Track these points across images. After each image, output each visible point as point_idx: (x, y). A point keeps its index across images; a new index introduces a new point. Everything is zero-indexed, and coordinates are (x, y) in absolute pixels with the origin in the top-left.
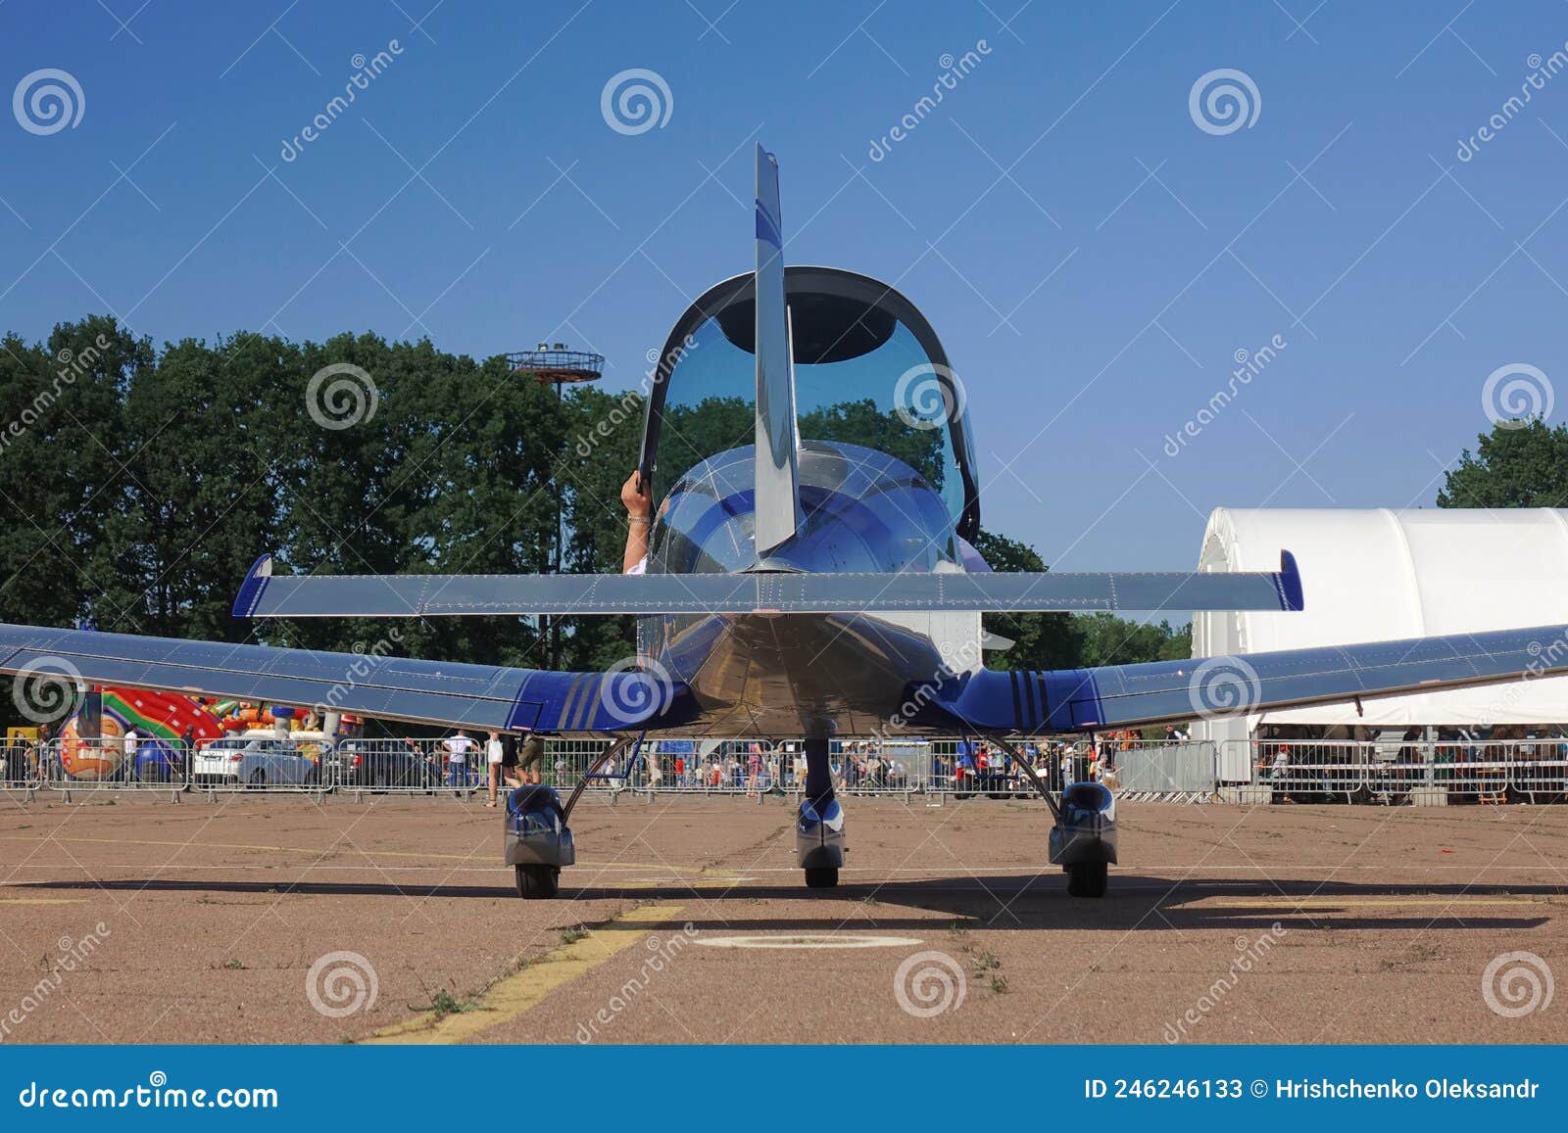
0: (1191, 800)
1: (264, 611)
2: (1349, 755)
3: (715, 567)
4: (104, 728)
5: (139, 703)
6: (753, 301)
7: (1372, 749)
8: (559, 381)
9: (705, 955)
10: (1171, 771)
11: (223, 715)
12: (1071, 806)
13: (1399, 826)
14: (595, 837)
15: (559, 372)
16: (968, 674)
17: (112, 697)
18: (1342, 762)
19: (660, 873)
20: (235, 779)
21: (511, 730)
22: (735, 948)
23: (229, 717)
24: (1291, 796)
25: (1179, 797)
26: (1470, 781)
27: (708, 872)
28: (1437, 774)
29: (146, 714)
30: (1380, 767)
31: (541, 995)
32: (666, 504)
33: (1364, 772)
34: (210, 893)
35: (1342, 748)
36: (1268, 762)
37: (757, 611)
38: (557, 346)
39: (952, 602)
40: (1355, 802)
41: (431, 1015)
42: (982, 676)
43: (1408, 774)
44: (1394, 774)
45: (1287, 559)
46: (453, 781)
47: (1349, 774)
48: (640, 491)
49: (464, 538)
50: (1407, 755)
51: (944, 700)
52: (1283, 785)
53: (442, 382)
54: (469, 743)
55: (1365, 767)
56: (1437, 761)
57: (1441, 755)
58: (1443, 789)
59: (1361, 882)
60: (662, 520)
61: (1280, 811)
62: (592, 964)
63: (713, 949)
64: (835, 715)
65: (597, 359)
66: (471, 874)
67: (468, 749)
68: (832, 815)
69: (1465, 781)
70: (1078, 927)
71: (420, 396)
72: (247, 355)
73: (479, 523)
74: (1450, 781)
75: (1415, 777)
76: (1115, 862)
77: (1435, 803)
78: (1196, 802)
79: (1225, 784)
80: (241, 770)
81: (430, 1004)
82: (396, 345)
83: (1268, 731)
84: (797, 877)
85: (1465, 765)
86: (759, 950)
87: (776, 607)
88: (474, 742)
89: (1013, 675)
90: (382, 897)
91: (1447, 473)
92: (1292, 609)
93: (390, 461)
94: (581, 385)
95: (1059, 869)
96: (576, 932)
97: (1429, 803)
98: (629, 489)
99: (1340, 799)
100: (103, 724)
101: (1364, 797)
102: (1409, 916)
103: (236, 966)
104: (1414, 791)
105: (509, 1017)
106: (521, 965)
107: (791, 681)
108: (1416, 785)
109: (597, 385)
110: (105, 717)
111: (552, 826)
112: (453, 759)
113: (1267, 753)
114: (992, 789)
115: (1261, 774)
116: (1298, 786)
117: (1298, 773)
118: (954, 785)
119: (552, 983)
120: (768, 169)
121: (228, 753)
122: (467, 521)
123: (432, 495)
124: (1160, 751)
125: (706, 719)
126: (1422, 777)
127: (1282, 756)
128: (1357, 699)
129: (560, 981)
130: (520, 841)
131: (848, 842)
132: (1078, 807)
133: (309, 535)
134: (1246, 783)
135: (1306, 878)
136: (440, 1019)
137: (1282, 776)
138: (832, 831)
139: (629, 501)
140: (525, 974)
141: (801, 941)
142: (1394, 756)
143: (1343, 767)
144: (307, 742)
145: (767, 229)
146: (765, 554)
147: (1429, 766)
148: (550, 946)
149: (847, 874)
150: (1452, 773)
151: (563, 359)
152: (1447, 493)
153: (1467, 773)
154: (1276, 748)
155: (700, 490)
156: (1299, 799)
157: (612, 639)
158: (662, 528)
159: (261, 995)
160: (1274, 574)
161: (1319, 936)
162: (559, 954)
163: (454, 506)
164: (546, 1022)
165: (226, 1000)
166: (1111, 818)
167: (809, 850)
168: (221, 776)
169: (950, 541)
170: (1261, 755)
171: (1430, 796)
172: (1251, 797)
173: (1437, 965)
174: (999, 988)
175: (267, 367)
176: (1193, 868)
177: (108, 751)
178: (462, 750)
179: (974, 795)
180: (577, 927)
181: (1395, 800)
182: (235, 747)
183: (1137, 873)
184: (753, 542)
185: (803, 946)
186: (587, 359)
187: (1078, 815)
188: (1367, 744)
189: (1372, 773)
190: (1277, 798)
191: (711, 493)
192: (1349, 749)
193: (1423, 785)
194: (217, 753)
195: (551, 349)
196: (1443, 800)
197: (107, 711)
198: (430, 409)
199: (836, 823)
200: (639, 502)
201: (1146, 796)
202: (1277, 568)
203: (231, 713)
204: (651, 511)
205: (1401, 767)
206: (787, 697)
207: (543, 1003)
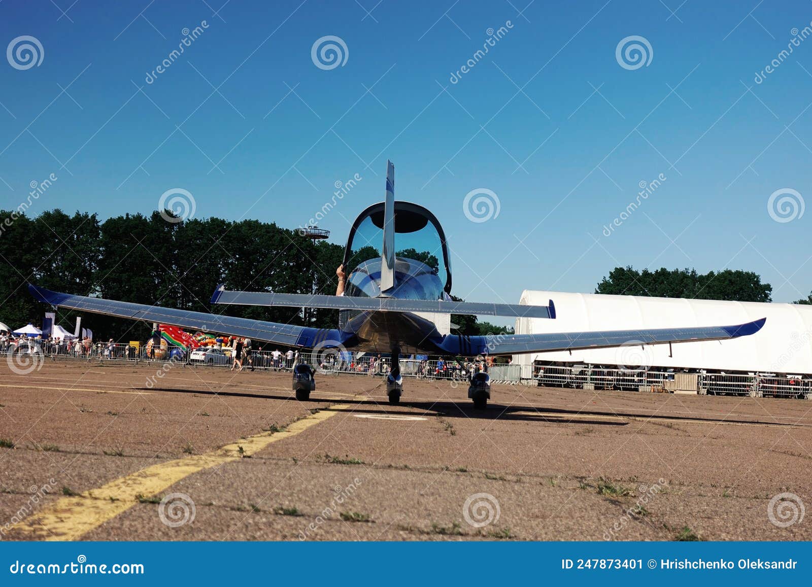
0: (512, 384)
1: (221, 302)
2: (563, 372)
3: (366, 295)
4: (161, 343)
5: (173, 335)
6: (384, 211)
7: (571, 370)
8: (315, 239)
9: (357, 420)
10: (505, 374)
11: (200, 341)
12: (476, 380)
13: (579, 395)
14: (320, 384)
15: (315, 235)
16: (445, 335)
17: (164, 333)
18: (561, 374)
19: (342, 396)
20: (203, 361)
21: (297, 346)
22: (367, 418)
23: (202, 341)
24: (544, 384)
25: (509, 382)
26: (602, 382)
27: (357, 396)
28: (592, 379)
29: (175, 339)
30: (573, 376)
31: (305, 429)
32: (351, 275)
33: (568, 377)
34: (196, 394)
35: (561, 369)
36: (538, 372)
37: (380, 310)
38: (314, 227)
39: (443, 310)
40: (564, 387)
41: (270, 432)
42: (449, 336)
43: (582, 379)
44: (577, 379)
45: (551, 302)
46: (274, 365)
47: (564, 378)
48: (343, 271)
49: (281, 288)
50: (582, 373)
51: (437, 343)
52: (542, 380)
53: (277, 237)
54: (280, 353)
55: (568, 376)
56: (591, 375)
57: (594, 373)
58: (593, 384)
59: (567, 409)
60: (349, 281)
61: (541, 388)
62: (321, 420)
63: (360, 418)
64: (401, 346)
65: (328, 232)
66: (280, 393)
67: (279, 355)
68: (399, 379)
69: (600, 382)
70: (477, 418)
71: (270, 241)
72: (214, 225)
73: (287, 283)
74: (595, 382)
75: (584, 380)
76: (489, 398)
77: (590, 388)
78: (513, 384)
79: (523, 379)
80: (205, 358)
81: (269, 429)
82: (264, 224)
83: (537, 362)
84: (386, 398)
85: (601, 377)
86: (375, 419)
87: (386, 309)
88: (282, 353)
89: (460, 337)
90: (252, 398)
91: (598, 284)
92: (552, 318)
93: (259, 262)
94: (321, 240)
95: (471, 401)
96: (315, 411)
97: (588, 389)
98: (339, 270)
99: (560, 386)
100: (161, 342)
101: (568, 386)
102: (584, 420)
103: (205, 415)
104: (584, 384)
105: (295, 434)
106: (298, 419)
107: (389, 334)
108: (584, 382)
109: (327, 240)
110: (162, 339)
111: (309, 378)
112: (275, 358)
113: (537, 370)
114: (448, 377)
115: (535, 376)
116: (546, 381)
117: (547, 377)
118: (436, 375)
119: (309, 425)
120: (391, 168)
121: (201, 353)
122: (283, 282)
123: (272, 273)
124: (502, 367)
125: (360, 346)
126: (587, 380)
127: (542, 371)
128: (570, 350)
129: (310, 425)
130: (298, 382)
131: (404, 388)
132: (479, 380)
133: (231, 284)
134: (530, 379)
135: (550, 407)
136: (273, 433)
137: (542, 377)
138: (398, 384)
139: (339, 274)
140: (299, 422)
141: (388, 417)
142: (578, 373)
143: (561, 375)
144: (227, 350)
145: (390, 187)
146: (384, 292)
147: (589, 377)
148: (307, 414)
149: (402, 399)
150: (596, 379)
151: (317, 231)
152: (598, 290)
153: (601, 380)
154: (540, 369)
155: (363, 271)
156: (547, 385)
157: (328, 322)
158: (349, 283)
159: (214, 424)
160: (547, 307)
161: (555, 424)
162: (310, 417)
163: (279, 277)
164: (307, 436)
165: (203, 424)
166: (489, 384)
167: (390, 390)
168: (199, 360)
169: (442, 294)
170: (535, 370)
171: (589, 386)
172: (531, 383)
173: (593, 435)
174: (453, 434)
175: (220, 229)
176: (512, 403)
177: (162, 350)
178: (277, 356)
179: (442, 379)
180: (316, 409)
181: (578, 387)
182: (204, 351)
183: (496, 404)
184: (380, 288)
185: (389, 418)
186: (324, 232)
187: (478, 383)
188: (569, 368)
189: (570, 378)
190: (539, 385)
191: (366, 272)
192: (563, 369)
193: (587, 383)
194: (197, 352)
195: (313, 228)
196: (593, 387)
197: (162, 338)
198: (273, 245)
199: (400, 382)
200: (342, 274)
201: (498, 381)
202: (548, 305)
203: (203, 340)
204: (345, 278)
205: (580, 376)
206: (387, 339)
207: (306, 430)
